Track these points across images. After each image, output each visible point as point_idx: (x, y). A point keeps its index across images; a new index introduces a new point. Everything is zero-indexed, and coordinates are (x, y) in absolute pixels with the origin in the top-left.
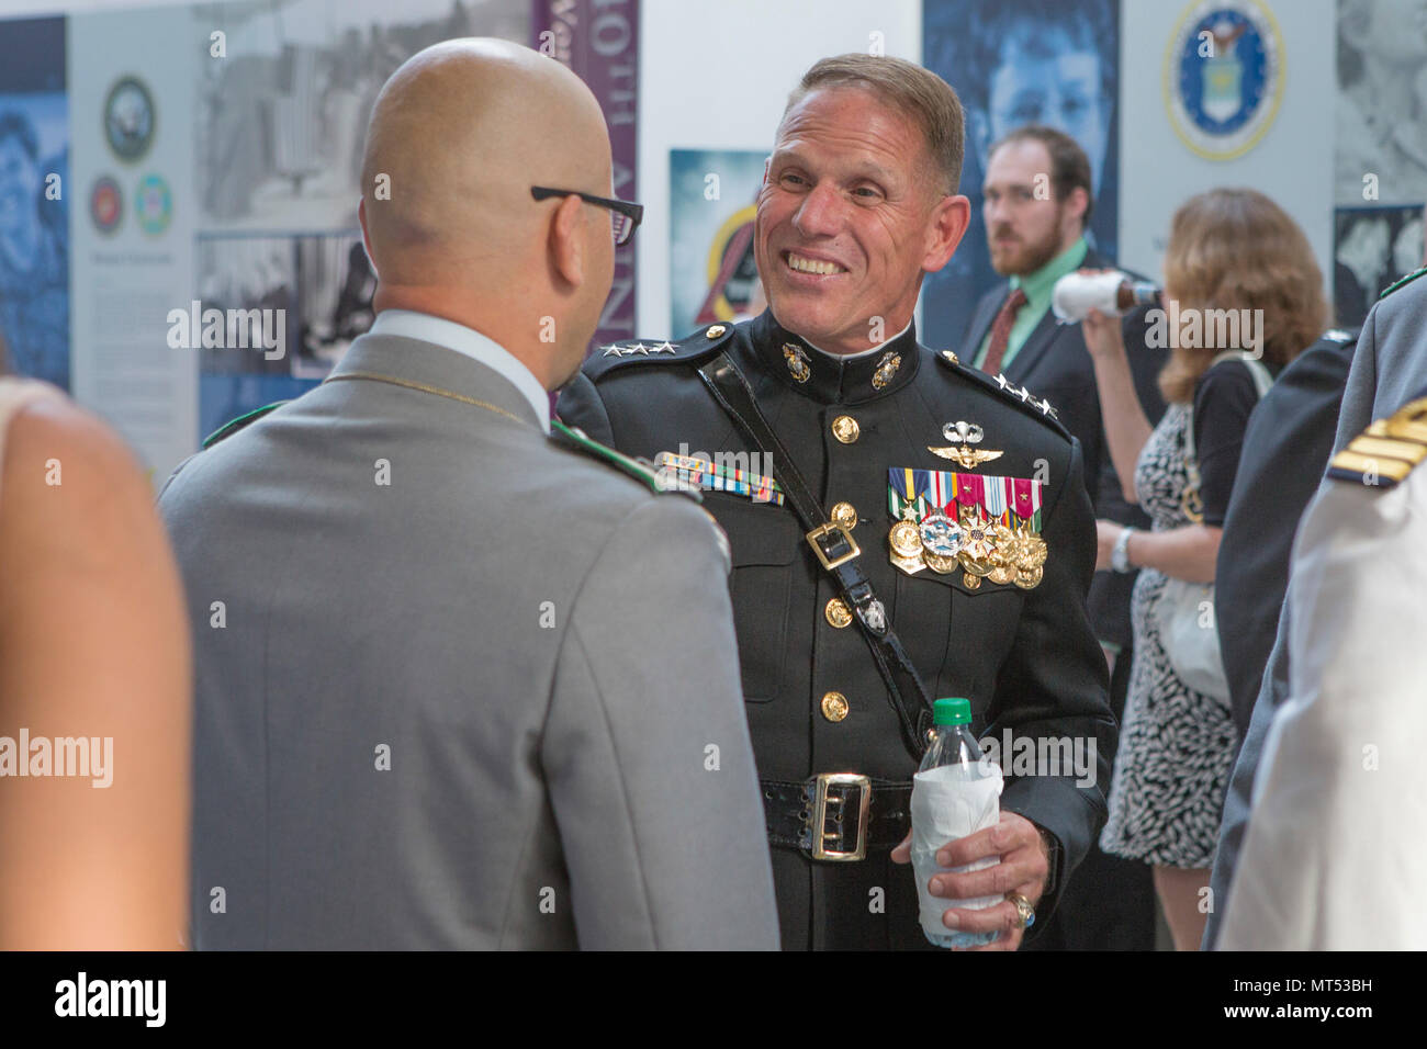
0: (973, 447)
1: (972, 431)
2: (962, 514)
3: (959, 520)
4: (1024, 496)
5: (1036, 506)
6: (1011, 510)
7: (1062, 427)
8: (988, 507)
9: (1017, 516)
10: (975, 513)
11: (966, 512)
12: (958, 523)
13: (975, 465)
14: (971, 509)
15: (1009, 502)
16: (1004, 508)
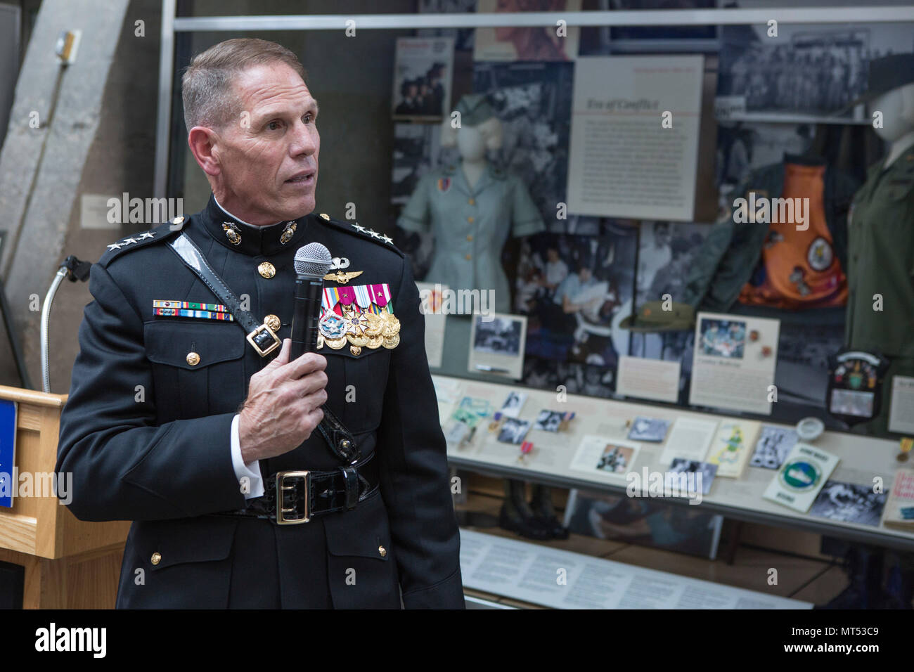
0: (344, 271)
1: (343, 262)
2: (344, 310)
3: (342, 314)
4: (380, 294)
5: (388, 298)
6: (373, 303)
7: (397, 249)
8: (359, 304)
9: (377, 305)
10: (352, 309)
11: (346, 309)
12: (343, 316)
13: (347, 281)
14: (349, 307)
15: (372, 299)
16: (369, 303)
